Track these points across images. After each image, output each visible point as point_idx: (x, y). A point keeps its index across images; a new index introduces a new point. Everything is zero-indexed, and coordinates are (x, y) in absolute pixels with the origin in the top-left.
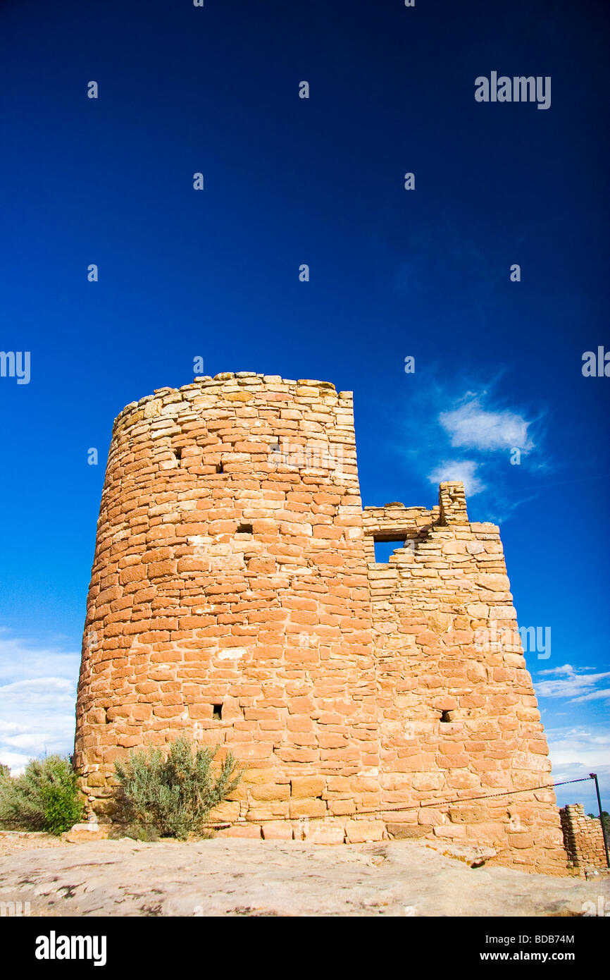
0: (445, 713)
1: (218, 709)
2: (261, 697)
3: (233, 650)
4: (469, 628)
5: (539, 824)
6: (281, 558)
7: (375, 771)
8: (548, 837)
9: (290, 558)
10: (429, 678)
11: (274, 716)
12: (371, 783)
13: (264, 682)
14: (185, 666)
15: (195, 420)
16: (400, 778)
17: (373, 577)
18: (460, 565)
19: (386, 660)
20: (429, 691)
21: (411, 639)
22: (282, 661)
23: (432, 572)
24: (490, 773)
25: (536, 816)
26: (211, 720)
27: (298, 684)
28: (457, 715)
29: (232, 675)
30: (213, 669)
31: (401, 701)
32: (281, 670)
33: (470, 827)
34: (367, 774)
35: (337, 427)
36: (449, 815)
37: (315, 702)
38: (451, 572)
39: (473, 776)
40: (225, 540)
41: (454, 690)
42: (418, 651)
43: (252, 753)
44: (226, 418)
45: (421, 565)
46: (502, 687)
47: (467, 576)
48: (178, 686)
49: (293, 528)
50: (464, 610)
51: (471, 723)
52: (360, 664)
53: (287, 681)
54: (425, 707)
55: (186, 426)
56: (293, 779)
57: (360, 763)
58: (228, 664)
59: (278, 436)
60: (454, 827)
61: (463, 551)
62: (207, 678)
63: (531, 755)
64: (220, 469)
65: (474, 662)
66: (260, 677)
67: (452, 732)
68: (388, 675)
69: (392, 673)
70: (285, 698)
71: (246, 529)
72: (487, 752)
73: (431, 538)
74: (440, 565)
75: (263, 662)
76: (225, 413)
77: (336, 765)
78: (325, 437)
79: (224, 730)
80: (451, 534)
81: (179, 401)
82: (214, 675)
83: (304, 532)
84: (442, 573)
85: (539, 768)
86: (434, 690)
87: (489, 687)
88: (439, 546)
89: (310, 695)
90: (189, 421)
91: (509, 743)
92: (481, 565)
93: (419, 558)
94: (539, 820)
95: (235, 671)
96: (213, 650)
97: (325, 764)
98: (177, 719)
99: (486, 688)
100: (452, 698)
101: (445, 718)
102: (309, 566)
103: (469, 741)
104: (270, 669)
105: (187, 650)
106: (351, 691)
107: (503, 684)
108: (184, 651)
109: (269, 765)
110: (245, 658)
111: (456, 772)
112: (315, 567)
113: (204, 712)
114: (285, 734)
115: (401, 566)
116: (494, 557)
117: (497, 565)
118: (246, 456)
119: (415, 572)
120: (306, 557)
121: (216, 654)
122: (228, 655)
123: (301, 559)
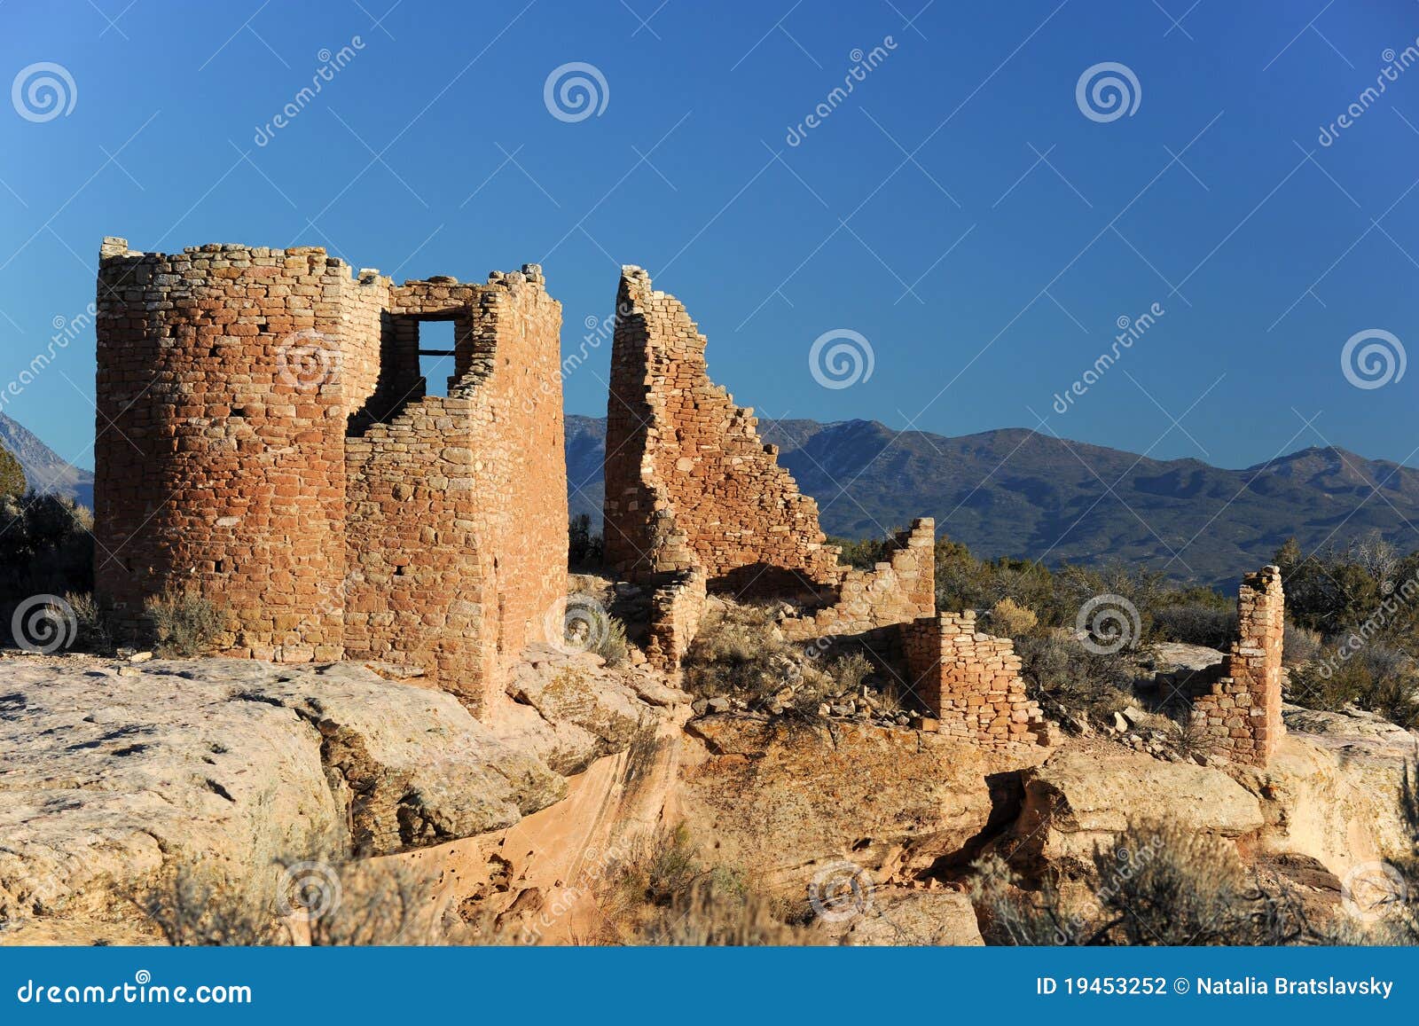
0: (399, 568)
1: (218, 565)
2: (251, 556)
3: (228, 518)
4: (427, 497)
6: (268, 439)
9: (273, 439)
10: (388, 539)
11: (261, 570)
12: (336, 620)
13: (252, 544)
14: (191, 530)
15: (187, 298)
16: (359, 617)
17: (350, 450)
18: (428, 440)
19: (355, 524)
20: (387, 550)
21: (377, 506)
22: (268, 527)
23: (403, 446)
24: (428, 615)
26: (213, 572)
27: (280, 546)
28: (410, 571)
29: (227, 538)
30: (212, 534)
31: (364, 559)
32: (267, 535)
35: (324, 300)
36: (393, 645)
37: (292, 560)
38: (419, 447)
39: (414, 617)
40: (219, 424)
41: (408, 550)
42: (382, 517)
43: (244, 597)
44: (217, 298)
45: (392, 440)
46: (449, 549)
47: (434, 450)
48: (186, 546)
49: (279, 411)
50: (425, 483)
51: (419, 576)
52: (333, 527)
53: (271, 544)
54: (383, 563)
55: (179, 303)
56: (276, 616)
57: (329, 605)
58: (224, 530)
59: (266, 317)
60: (395, 653)
61: (431, 427)
62: (208, 541)
63: (466, 602)
64: (213, 353)
65: (428, 527)
66: (249, 540)
67: (403, 583)
68: (356, 536)
69: (359, 535)
70: (268, 557)
71: (237, 413)
72: (429, 599)
73: (404, 414)
74: (409, 440)
75: (252, 529)
76: (215, 293)
78: (311, 313)
79: (223, 581)
80: (423, 411)
81: (169, 273)
82: (214, 539)
83: (289, 413)
85: (471, 613)
86: (391, 550)
87: (439, 548)
88: (411, 422)
89: (290, 554)
90: (180, 298)
91: (446, 593)
92: (447, 440)
93: (391, 434)
95: (230, 535)
96: (211, 518)
98: (187, 571)
99: (436, 549)
100: (406, 556)
101: (399, 572)
102: (291, 445)
103: (415, 590)
104: (257, 534)
107: (451, 546)
110: (238, 525)
112: (296, 446)
113: (207, 567)
114: (270, 583)
115: (375, 440)
116: (460, 432)
117: (462, 439)
118: (236, 340)
119: (386, 447)
120: (287, 436)
121: (215, 522)
122: (224, 522)
123: (284, 440)
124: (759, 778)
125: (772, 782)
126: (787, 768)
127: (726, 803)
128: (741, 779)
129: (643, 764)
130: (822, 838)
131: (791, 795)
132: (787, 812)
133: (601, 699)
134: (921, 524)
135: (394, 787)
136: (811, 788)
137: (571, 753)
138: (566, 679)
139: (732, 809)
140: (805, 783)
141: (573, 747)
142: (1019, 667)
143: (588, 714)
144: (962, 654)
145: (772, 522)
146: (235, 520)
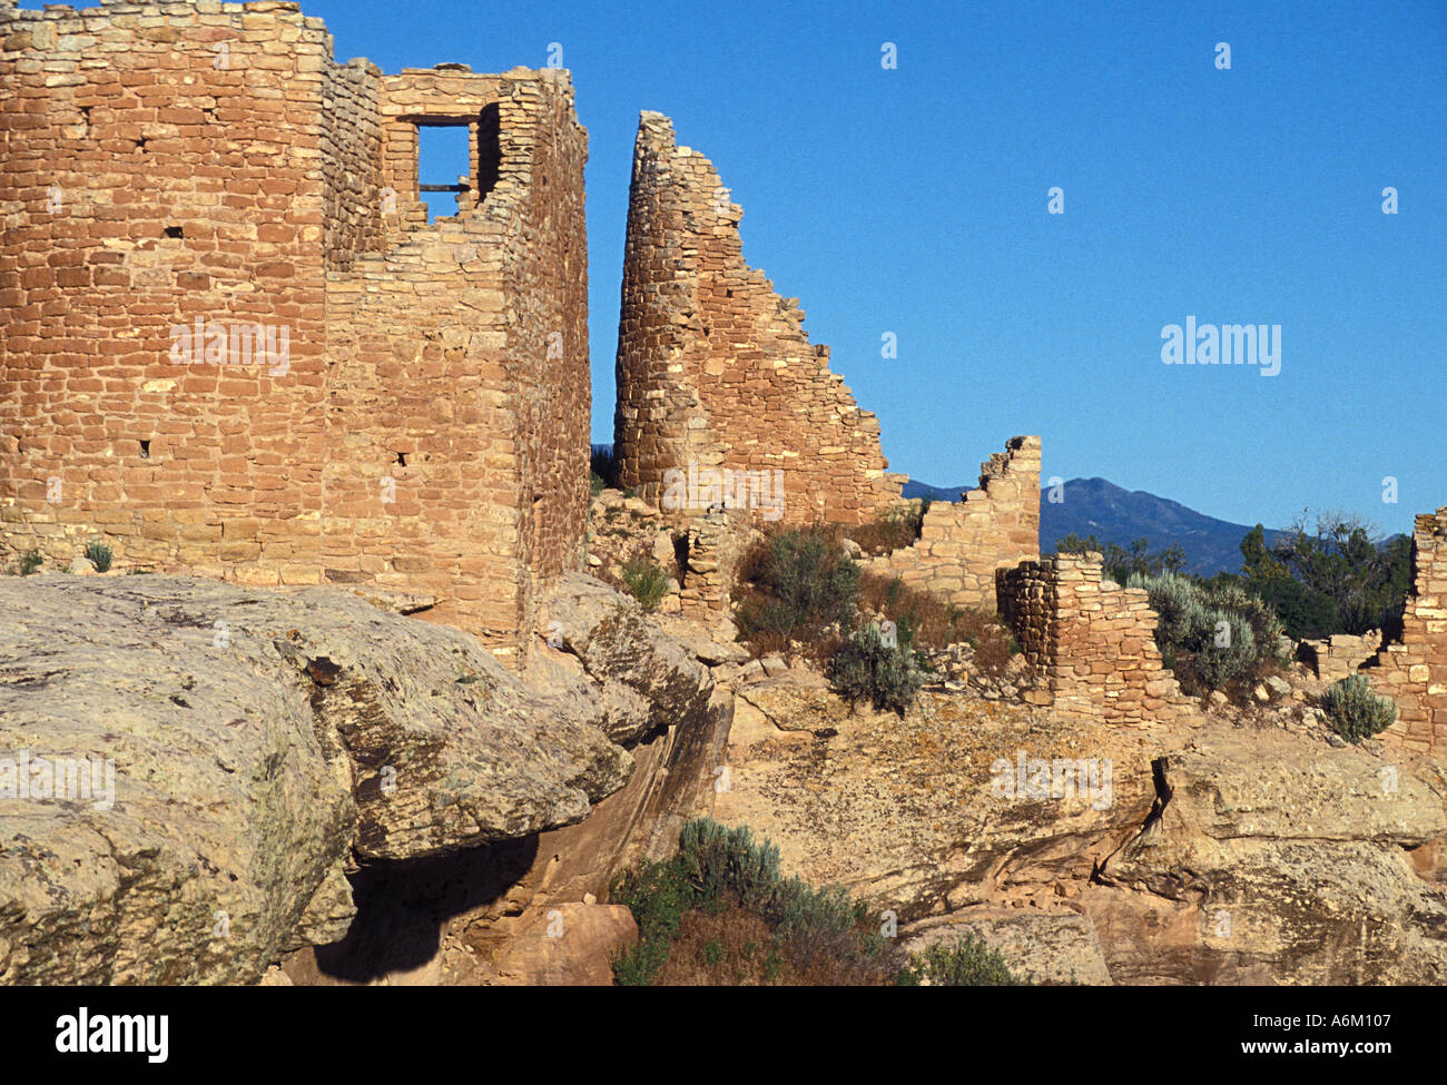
0: (401, 455)
1: (145, 445)
2: (192, 434)
3: (160, 381)
4: (441, 358)
5: (490, 577)
6: (218, 269)
7: (317, 514)
8: (498, 591)
9: (227, 269)
10: (386, 415)
11: (206, 455)
12: (310, 527)
13: (194, 418)
14: (107, 398)
15: (105, 70)
16: (342, 523)
17: (332, 289)
18: (443, 278)
19: (338, 393)
20: (383, 429)
21: (371, 368)
22: (216, 394)
23: (406, 285)
24: (442, 523)
25: (489, 568)
26: (137, 457)
27: (232, 420)
28: (415, 462)
29: (160, 410)
30: (138, 402)
31: (351, 443)
32: (214, 405)
33: (413, 576)
34: (307, 518)
35: (298, 77)
36: (393, 563)
37: (252, 442)
38: (429, 286)
39: (422, 525)
40: (149, 247)
41: (413, 432)
42: (377, 384)
43: (182, 493)
44: (147, 70)
45: (391, 277)
46: (472, 429)
47: (449, 292)
48: (100, 419)
49: (233, 230)
50: (437, 337)
51: (428, 468)
52: (308, 397)
53: (221, 418)
54: (377, 449)
55: (93, 76)
56: (225, 520)
57: (300, 505)
58: (155, 397)
59: (216, 98)
60: (396, 576)
61: (449, 259)
62: (131, 413)
63: (494, 506)
64: (141, 146)
65: (442, 399)
66: (191, 412)
67: (406, 477)
68: (340, 410)
69: (344, 408)
70: (218, 436)
71: (174, 232)
72: (443, 500)
73: (407, 240)
74: (416, 277)
75: (194, 396)
76: (145, 61)
77: (272, 507)
78: (279, 94)
79: (152, 469)
80: (434, 236)
81: (80, 33)
82: (140, 409)
83: (246, 236)
84: (419, 287)
85: (501, 520)
86: (389, 430)
87: (456, 429)
88: (419, 252)
89: (246, 433)
90: (96, 68)
91: (468, 492)
92: (470, 277)
93: (390, 268)
94: (492, 573)
95: (163, 405)
96: (138, 380)
97: (262, 506)
98: (99, 455)
99: (453, 429)
100: (410, 439)
101: (402, 461)
102: (251, 279)
103: (424, 487)
104: (202, 404)
105: (109, 379)
106: (295, 427)
107: (473, 426)
108: (105, 380)
109: (200, 505)
110: (174, 390)
111: (407, 520)
112: (258, 281)
113: (130, 449)
114: (218, 474)
115: (368, 276)
116: (487, 268)
117: (490, 277)
118: (174, 129)
119: (384, 285)
120: (248, 268)
121: (142, 385)
122: (153, 386)
123: (241, 271)
124: (828, 762)
125: (846, 769)
126: (865, 750)
127: (786, 795)
128: (807, 763)
129: (692, 741)
130: (909, 841)
131: (869, 785)
132: (864, 806)
133: (658, 650)
134: (1025, 443)
135: (416, 760)
136: (895, 776)
137: (622, 723)
138: (617, 620)
139: (794, 802)
140: (887, 770)
141: (624, 714)
142: (1155, 625)
143: (641, 669)
144: (1086, 607)
145: (823, 442)
146: (170, 384)
